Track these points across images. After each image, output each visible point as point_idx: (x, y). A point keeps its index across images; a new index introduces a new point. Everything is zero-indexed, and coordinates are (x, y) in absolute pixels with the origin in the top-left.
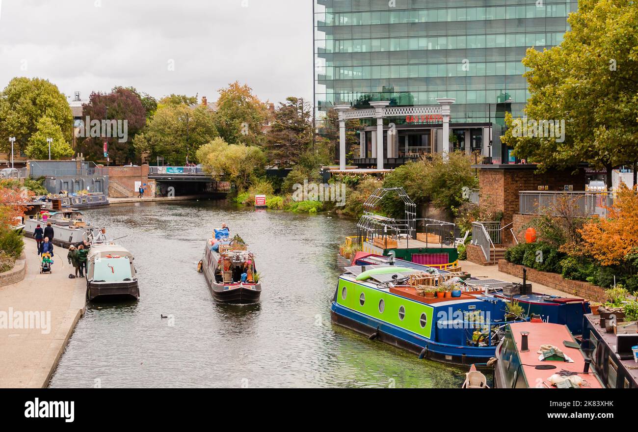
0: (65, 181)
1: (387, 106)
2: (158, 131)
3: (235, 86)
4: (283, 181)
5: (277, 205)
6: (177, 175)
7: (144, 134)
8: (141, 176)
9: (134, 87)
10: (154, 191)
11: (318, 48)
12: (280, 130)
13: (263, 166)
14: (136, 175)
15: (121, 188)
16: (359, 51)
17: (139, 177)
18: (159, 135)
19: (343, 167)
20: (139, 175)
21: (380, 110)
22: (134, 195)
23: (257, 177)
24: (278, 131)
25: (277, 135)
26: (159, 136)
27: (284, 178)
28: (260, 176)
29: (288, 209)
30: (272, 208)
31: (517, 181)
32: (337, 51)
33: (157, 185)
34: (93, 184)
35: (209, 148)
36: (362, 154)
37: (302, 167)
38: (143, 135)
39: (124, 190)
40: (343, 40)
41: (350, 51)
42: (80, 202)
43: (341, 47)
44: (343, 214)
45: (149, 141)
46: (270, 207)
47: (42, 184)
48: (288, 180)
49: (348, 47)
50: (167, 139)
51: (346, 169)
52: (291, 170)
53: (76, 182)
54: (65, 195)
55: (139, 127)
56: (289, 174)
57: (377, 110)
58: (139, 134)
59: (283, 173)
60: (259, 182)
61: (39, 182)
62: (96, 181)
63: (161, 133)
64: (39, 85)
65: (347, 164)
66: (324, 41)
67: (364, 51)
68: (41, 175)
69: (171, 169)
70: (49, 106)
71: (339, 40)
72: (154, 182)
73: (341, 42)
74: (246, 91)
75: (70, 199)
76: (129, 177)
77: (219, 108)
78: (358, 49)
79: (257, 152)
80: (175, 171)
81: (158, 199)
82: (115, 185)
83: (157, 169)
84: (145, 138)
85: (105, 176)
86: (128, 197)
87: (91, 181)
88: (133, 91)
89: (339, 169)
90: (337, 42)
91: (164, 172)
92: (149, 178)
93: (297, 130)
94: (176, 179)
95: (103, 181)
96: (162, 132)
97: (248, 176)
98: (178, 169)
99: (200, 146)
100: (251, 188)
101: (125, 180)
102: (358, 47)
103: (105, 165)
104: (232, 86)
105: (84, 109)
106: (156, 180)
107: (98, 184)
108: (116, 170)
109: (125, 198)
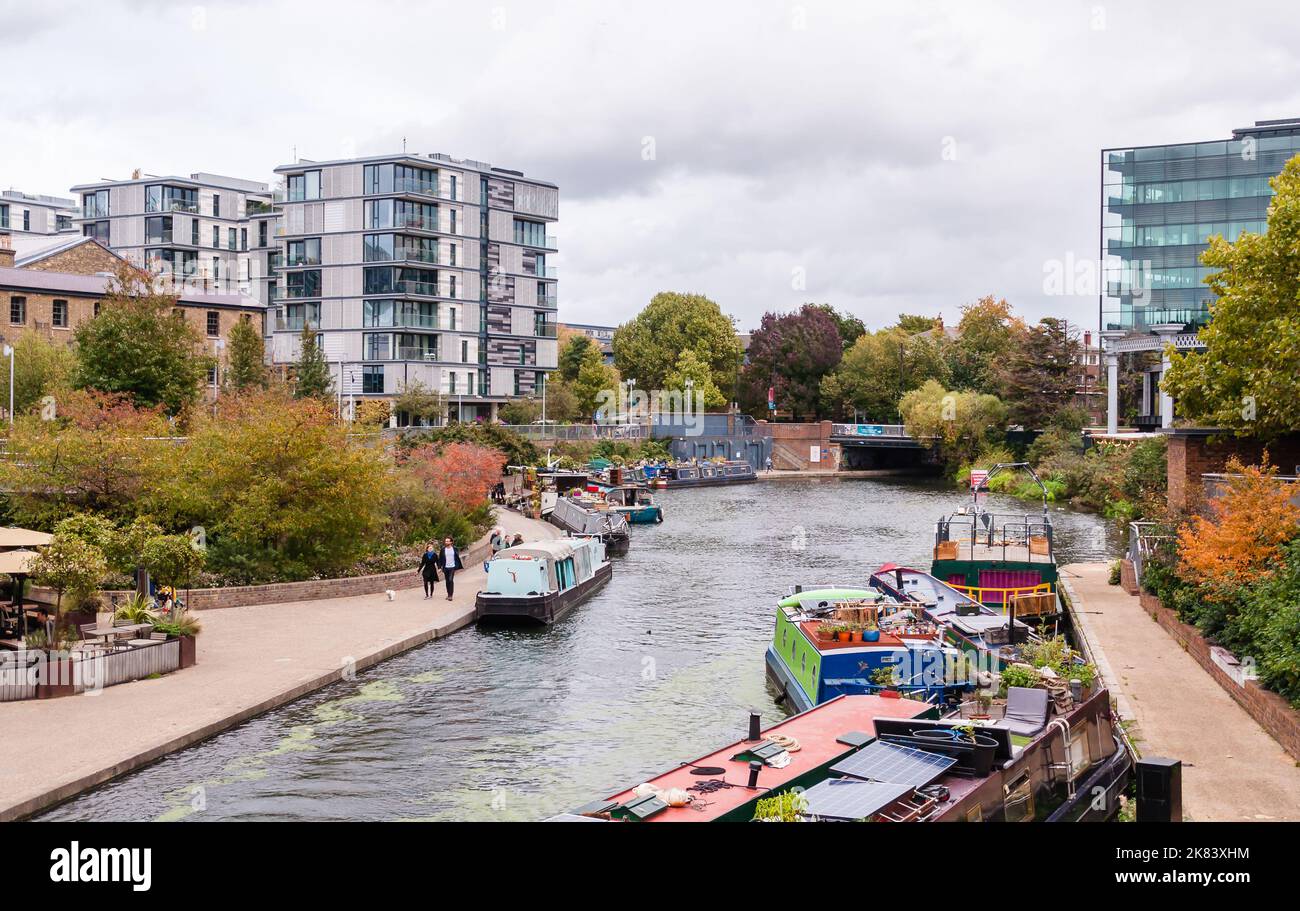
0: (701, 443)
1: (1179, 332)
2: (854, 371)
3: (988, 302)
4: (1028, 450)
5: (1003, 486)
6: (873, 438)
7: (837, 374)
8: (819, 439)
9: (830, 305)
10: (838, 462)
11: (1109, 241)
12: (1027, 370)
13: (1001, 426)
14: (811, 437)
15: (789, 457)
16: (1177, 242)
17: (817, 440)
18: (857, 376)
19: (1112, 431)
20: (817, 436)
21: (1168, 338)
22: (809, 466)
23: (991, 443)
24: (1022, 370)
25: (1021, 377)
26: (857, 378)
27: (1029, 445)
28: (995, 441)
29: (1016, 493)
30: (995, 491)
31: (1209, 457)
32: (1140, 243)
33: (843, 452)
34: (746, 448)
35: (917, 397)
36: (1145, 411)
37: (1059, 429)
38: (834, 377)
39: (795, 459)
40: (1150, 226)
41: (1161, 243)
42: (714, 474)
43: (1148, 238)
44: (1082, 503)
45: (842, 384)
46: (992, 489)
47: (667, 447)
48: (1034, 448)
49: (1158, 237)
50: (867, 382)
51: (1119, 432)
52: (1042, 433)
53: (718, 445)
54: (693, 463)
55: (829, 365)
56: (1037, 439)
57: (1162, 337)
58: (829, 375)
59: (1029, 436)
60: (992, 450)
61: (661, 445)
62: (750, 445)
63: (861, 374)
64: (693, 303)
65: (1121, 424)
66: (1118, 229)
67: (1185, 242)
68: (666, 435)
69: (864, 427)
70: (703, 334)
71: (1144, 226)
72: (838, 448)
73: (1148, 229)
74: (1002, 311)
75: (700, 469)
76: (803, 440)
77: (960, 334)
78: (1174, 241)
79: (993, 404)
80: (871, 431)
81: (844, 473)
82: (782, 450)
83: (844, 429)
84: (838, 381)
85: (766, 438)
86: (798, 469)
87: (743, 444)
88: (827, 310)
89: (1107, 432)
90: (1141, 230)
91: (854, 433)
92: (831, 441)
93: (1054, 370)
94: (871, 443)
95: (762, 444)
96: (862, 372)
97: (975, 441)
98: (875, 428)
99: (904, 393)
100: (979, 460)
101: (796, 443)
102: (1176, 236)
103: (769, 421)
104: (982, 301)
105: (752, 338)
106: (843, 444)
107: (755, 448)
108: (786, 430)
109: (795, 470)
